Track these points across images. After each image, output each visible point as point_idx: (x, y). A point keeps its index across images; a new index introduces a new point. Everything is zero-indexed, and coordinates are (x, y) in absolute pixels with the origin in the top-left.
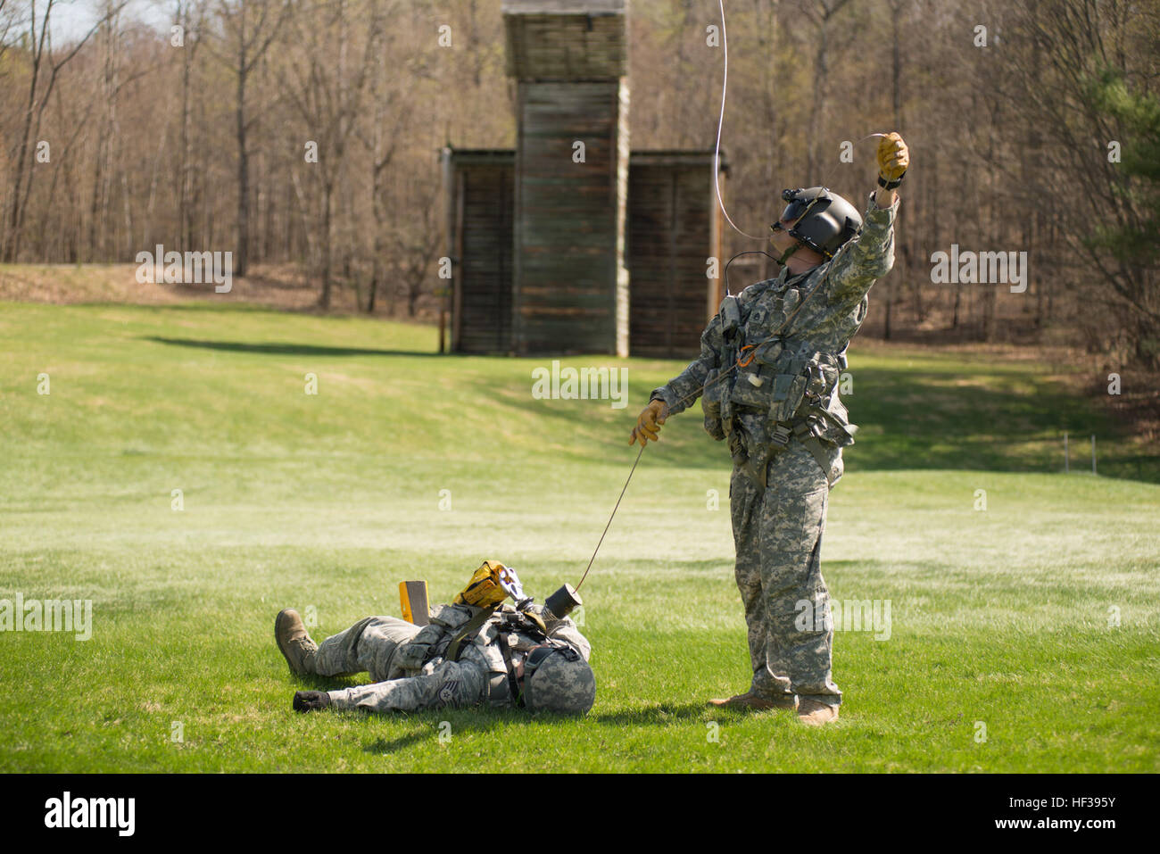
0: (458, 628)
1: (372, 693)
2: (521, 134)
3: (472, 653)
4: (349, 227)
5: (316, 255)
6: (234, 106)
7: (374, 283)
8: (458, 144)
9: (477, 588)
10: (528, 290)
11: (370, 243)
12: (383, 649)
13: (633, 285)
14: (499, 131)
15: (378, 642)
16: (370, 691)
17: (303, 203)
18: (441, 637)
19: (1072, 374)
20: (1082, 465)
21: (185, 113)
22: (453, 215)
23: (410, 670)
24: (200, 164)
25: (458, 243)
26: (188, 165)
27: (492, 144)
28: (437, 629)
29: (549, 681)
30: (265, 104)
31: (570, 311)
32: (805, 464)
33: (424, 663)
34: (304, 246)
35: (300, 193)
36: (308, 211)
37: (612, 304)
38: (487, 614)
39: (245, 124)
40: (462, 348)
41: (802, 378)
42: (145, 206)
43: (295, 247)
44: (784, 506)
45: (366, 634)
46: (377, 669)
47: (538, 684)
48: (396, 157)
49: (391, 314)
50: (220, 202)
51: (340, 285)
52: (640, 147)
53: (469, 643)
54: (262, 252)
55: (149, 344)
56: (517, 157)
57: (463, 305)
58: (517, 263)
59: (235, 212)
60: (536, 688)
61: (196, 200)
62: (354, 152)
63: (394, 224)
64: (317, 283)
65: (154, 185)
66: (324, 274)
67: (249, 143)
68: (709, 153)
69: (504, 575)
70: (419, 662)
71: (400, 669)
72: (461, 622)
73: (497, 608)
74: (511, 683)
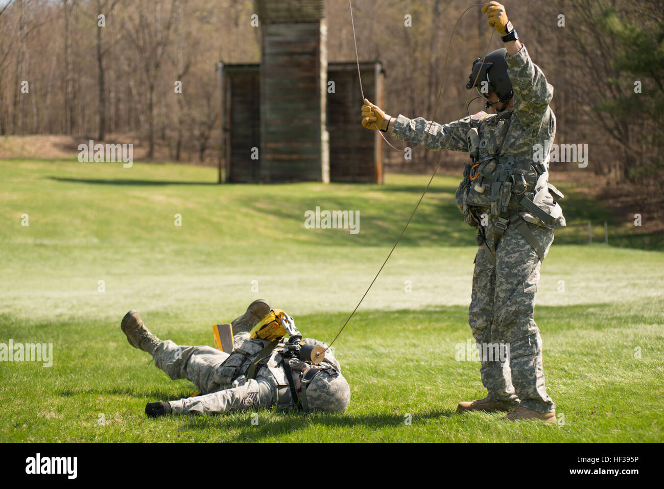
0: (255, 355)
1: (199, 402)
2: (264, 54)
3: (265, 373)
4: (164, 110)
5: (145, 127)
6: (95, 42)
7: (179, 144)
8: (227, 60)
9: (266, 328)
10: (271, 145)
11: (176, 120)
12: (204, 371)
13: (331, 141)
14: (251, 53)
15: (200, 367)
16: (198, 400)
17: (136, 98)
18: (243, 361)
19: (589, 187)
20: (599, 240)
21: (66, 47)
22: (225, 102)
23: (223, 384)
24: (76, 76)
25: (228, 119)
26: (70, 76)
27: (247, 60)
28: (241, 356)
29: (318, 391)
30: (113, 42)
31: (295, 157)
32: (517, 244)
33: (233, 380)
34: (138, 122)
35: (134, 92)
36: (139, 102)
37: (319, 152)
38: (274, 345)
39: (102, 51)
40: (231, 180)
41: (508, 183)
42: (45, 102)
43: (133, 125)
44: (502, 274)
45: (192, 361)
46: (200, 384)
47: (311, 393)
48: (192, 69)
49: (189, 161)
50: (88, 98)
51: (159, 145)
52: (332, 60)
53: (263, 365)
54: (113, 127)
55: (49, 182)
56: (261, 69)
57: (233, 155)
58: (263, 130)
59: (97, 103)
60: (310, 396)
61: (74, 97)
62: (166, 67)
63: (190, 108)
64: (146, 144)
65: (50, 89)
66: (150, 138)
67: (104, 63)
68: (374, 63)
69: (285, 318)
70: (229, 380)
71: (216, 383)
72: (257, 352)
73: (280, 341)
74: (292, 393)
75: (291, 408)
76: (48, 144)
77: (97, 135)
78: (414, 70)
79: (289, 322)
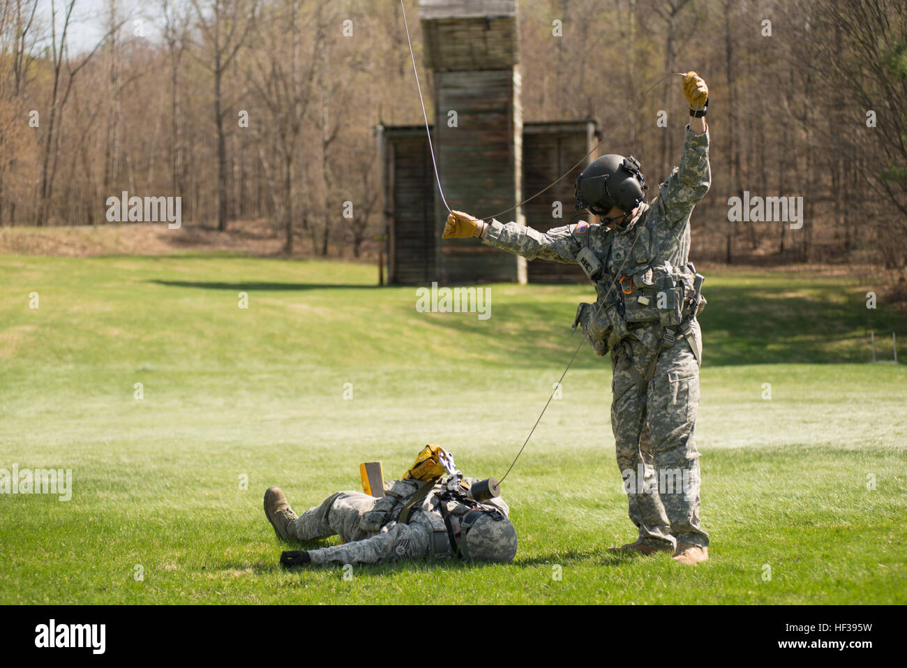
0: (408, 498)
1: (342, 551)
2: (438, 114)
3: (419, 518)
4: (306, 189)
5: (281, 212)
6: (212, 98)
7: (327, 233)
8: (388, 122)
9: (422, 466)
11: (322, 201)
12: (349, 516)
14: (424, 114)
15: (345, 511)
16: (341, 549)
17: (269, 173)
18: (394, 505)
19: (875, 285)
20: (885, 356)
21: (174, 105)
22: (386, 177)
23: (371, 532)
24: (187, 144)
25: (391, 199)
26: (178, 145)
27: (415, 121)
28: (391, 499)
29: (480, 537)
30: (236, 96)
31: (480, 250)
33: (382, 526)
34: (270, 205)
35: (266, 165)
36: (273, 178)
38: (430, 486)
39: (222, 112)
40: (397, 281)
42: (145, 179)
43: (264, 207)
45: (335, 506)
46: (345, 532)
47: (472, 539)
48: (340, 134)
49: (340, 256)
50: (204, 173)
51: (299, 235)
52: (531, 119)
53: (416, 509)
54: (238, 212)
55: (152, 286)
57: (397, 248)
58: (437, 213)
59: (216, 180)
60: (471, 543)
61: (186, 172)
62: (307, 131)
63: (341, 187)
64: (282, 234)
65: (152, 161)
66: (287, 227)
67: (225, 126)
68: (585, 123)
69: (442, 455)
70: (377, 526)
71: (362, 531)
72: (410, 493)
73: (437, 481)
74: (450, 540)
75: (450, 557)
76: (151, 235)
77: (216, 223)
78: (641, 131)
79: (448, 460)
